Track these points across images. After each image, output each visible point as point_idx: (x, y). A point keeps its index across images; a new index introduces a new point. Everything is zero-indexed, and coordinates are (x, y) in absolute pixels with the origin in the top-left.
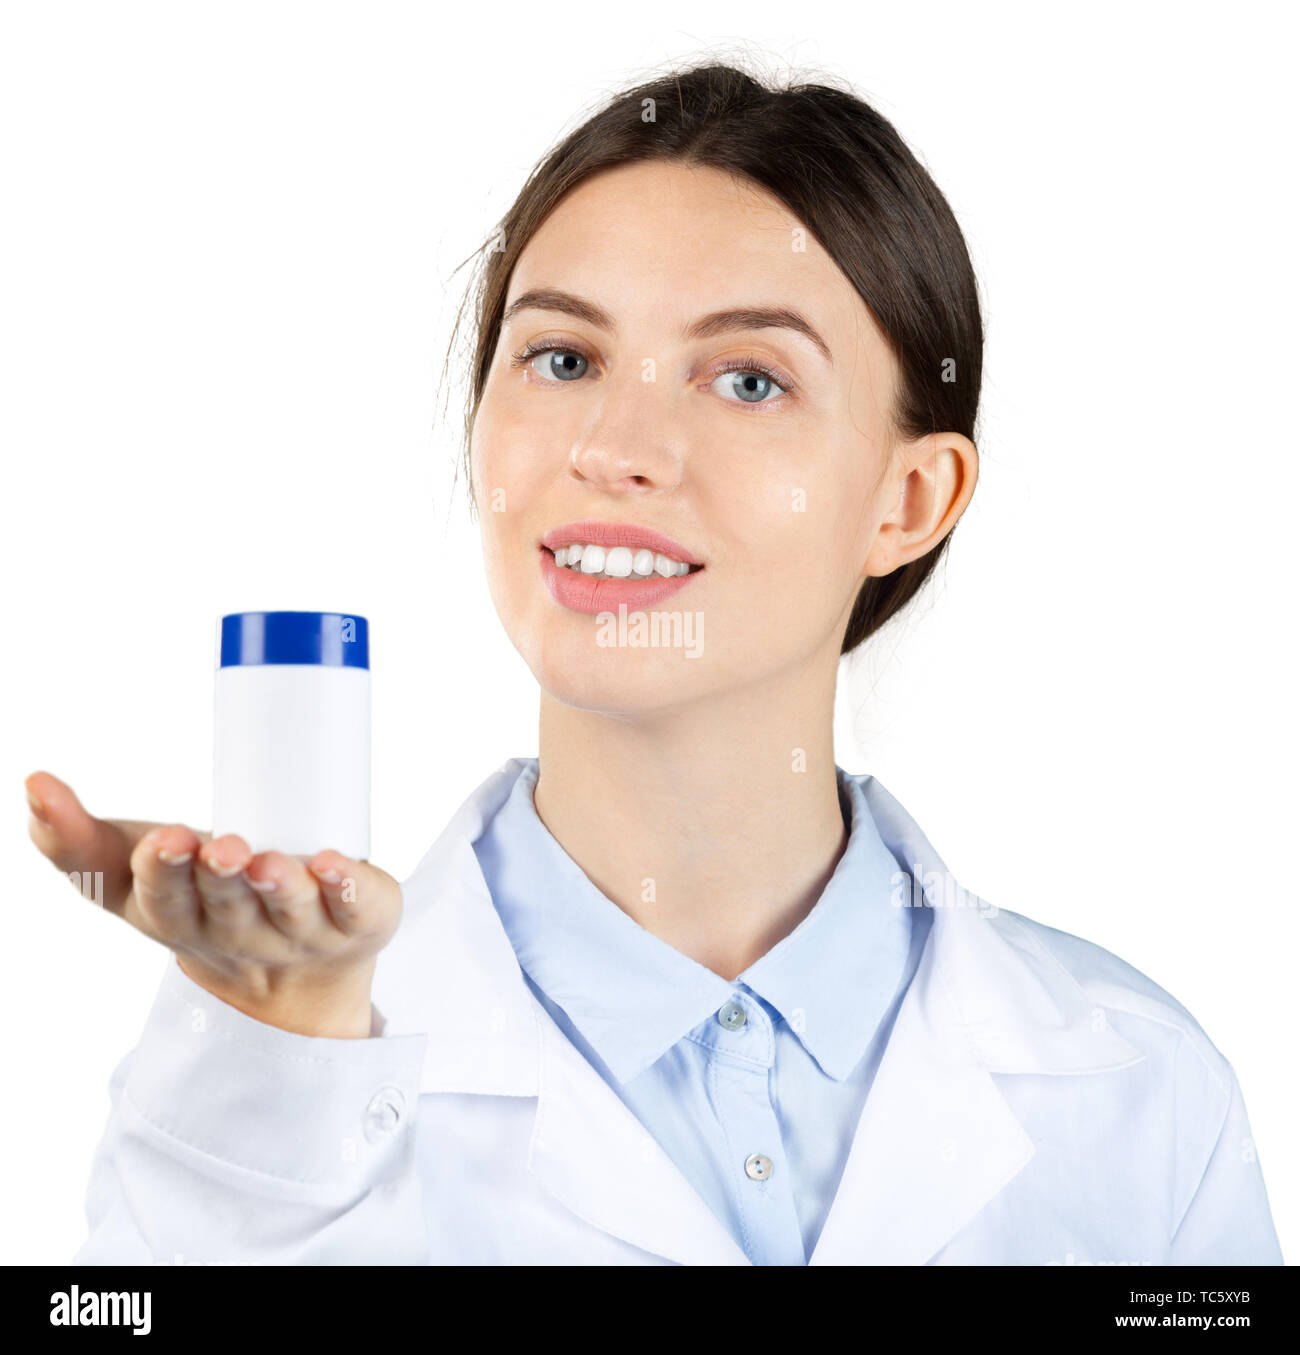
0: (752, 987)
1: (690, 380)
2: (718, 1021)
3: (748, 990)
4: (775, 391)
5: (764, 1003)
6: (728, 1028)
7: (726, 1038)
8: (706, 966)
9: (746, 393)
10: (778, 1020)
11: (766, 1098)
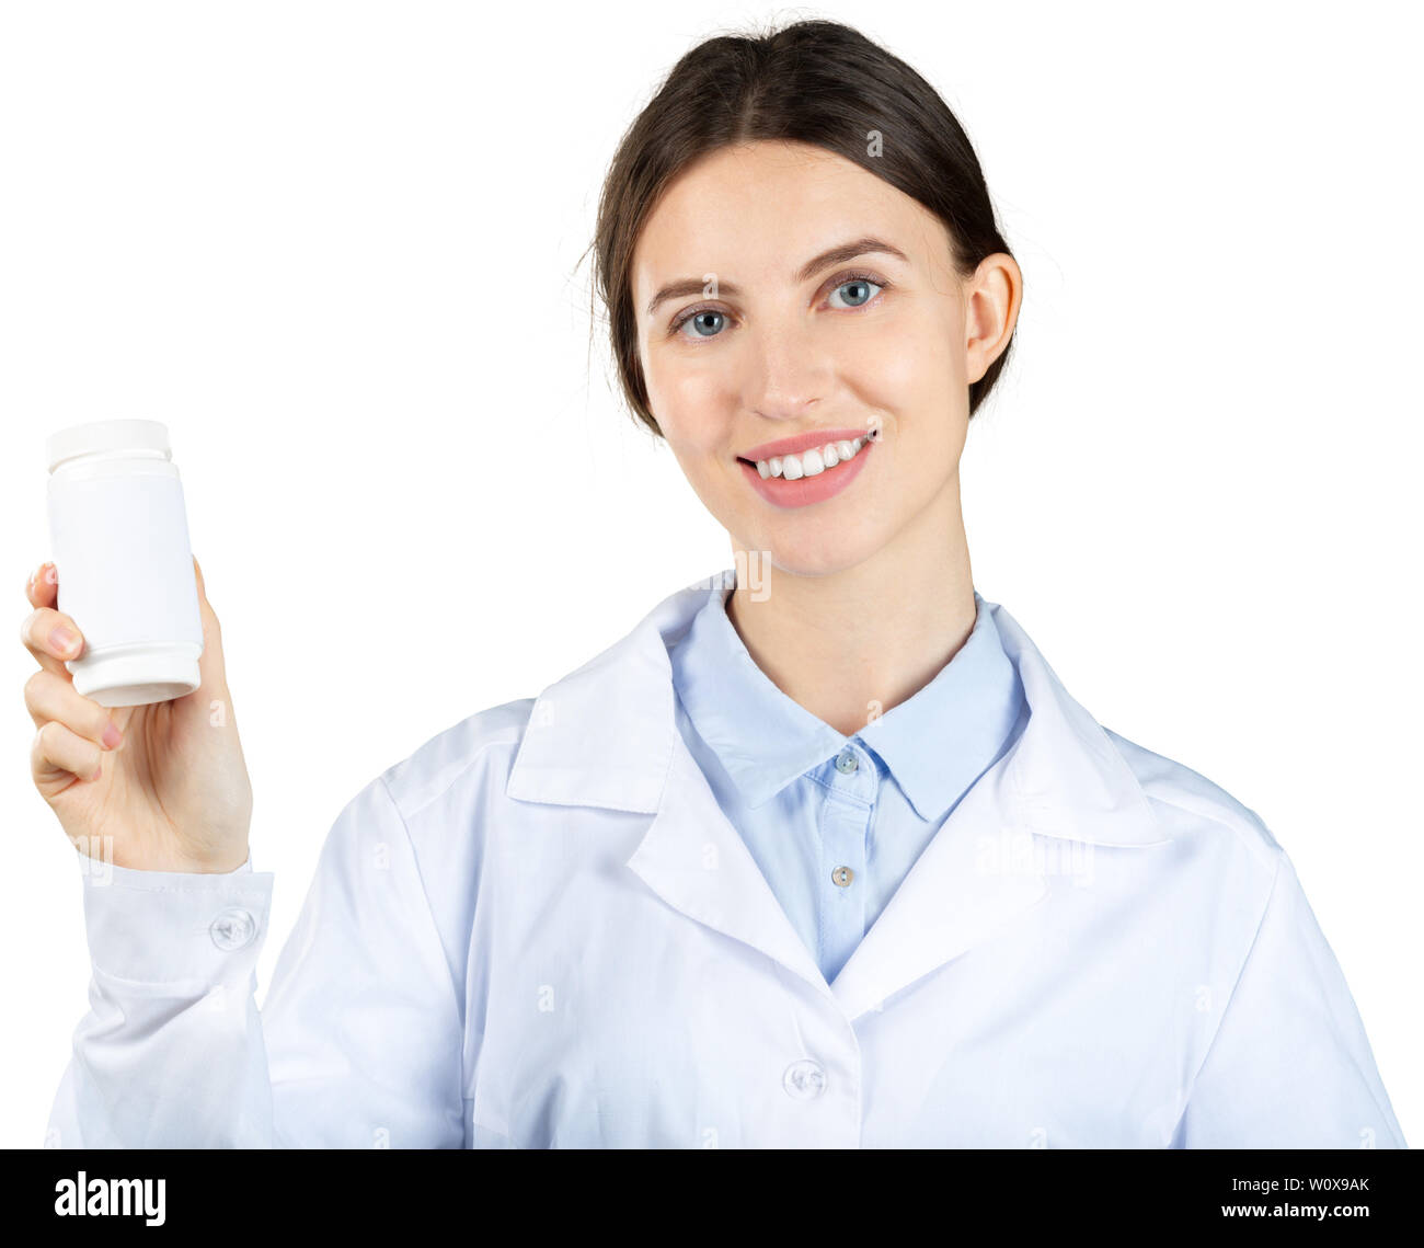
0: (865, 740)
1: (811, 305)
2: (836, 767)
3: (863, 744)
4: (874, 290)
5: (874, 756)
6: (843, 772)
7: (839, 778)
8: (828, 723)
9: (852, 300)
10: (885, 771)
11: (864, 827)
